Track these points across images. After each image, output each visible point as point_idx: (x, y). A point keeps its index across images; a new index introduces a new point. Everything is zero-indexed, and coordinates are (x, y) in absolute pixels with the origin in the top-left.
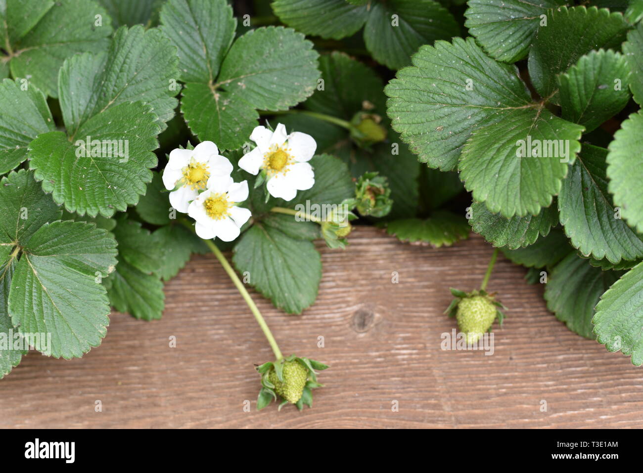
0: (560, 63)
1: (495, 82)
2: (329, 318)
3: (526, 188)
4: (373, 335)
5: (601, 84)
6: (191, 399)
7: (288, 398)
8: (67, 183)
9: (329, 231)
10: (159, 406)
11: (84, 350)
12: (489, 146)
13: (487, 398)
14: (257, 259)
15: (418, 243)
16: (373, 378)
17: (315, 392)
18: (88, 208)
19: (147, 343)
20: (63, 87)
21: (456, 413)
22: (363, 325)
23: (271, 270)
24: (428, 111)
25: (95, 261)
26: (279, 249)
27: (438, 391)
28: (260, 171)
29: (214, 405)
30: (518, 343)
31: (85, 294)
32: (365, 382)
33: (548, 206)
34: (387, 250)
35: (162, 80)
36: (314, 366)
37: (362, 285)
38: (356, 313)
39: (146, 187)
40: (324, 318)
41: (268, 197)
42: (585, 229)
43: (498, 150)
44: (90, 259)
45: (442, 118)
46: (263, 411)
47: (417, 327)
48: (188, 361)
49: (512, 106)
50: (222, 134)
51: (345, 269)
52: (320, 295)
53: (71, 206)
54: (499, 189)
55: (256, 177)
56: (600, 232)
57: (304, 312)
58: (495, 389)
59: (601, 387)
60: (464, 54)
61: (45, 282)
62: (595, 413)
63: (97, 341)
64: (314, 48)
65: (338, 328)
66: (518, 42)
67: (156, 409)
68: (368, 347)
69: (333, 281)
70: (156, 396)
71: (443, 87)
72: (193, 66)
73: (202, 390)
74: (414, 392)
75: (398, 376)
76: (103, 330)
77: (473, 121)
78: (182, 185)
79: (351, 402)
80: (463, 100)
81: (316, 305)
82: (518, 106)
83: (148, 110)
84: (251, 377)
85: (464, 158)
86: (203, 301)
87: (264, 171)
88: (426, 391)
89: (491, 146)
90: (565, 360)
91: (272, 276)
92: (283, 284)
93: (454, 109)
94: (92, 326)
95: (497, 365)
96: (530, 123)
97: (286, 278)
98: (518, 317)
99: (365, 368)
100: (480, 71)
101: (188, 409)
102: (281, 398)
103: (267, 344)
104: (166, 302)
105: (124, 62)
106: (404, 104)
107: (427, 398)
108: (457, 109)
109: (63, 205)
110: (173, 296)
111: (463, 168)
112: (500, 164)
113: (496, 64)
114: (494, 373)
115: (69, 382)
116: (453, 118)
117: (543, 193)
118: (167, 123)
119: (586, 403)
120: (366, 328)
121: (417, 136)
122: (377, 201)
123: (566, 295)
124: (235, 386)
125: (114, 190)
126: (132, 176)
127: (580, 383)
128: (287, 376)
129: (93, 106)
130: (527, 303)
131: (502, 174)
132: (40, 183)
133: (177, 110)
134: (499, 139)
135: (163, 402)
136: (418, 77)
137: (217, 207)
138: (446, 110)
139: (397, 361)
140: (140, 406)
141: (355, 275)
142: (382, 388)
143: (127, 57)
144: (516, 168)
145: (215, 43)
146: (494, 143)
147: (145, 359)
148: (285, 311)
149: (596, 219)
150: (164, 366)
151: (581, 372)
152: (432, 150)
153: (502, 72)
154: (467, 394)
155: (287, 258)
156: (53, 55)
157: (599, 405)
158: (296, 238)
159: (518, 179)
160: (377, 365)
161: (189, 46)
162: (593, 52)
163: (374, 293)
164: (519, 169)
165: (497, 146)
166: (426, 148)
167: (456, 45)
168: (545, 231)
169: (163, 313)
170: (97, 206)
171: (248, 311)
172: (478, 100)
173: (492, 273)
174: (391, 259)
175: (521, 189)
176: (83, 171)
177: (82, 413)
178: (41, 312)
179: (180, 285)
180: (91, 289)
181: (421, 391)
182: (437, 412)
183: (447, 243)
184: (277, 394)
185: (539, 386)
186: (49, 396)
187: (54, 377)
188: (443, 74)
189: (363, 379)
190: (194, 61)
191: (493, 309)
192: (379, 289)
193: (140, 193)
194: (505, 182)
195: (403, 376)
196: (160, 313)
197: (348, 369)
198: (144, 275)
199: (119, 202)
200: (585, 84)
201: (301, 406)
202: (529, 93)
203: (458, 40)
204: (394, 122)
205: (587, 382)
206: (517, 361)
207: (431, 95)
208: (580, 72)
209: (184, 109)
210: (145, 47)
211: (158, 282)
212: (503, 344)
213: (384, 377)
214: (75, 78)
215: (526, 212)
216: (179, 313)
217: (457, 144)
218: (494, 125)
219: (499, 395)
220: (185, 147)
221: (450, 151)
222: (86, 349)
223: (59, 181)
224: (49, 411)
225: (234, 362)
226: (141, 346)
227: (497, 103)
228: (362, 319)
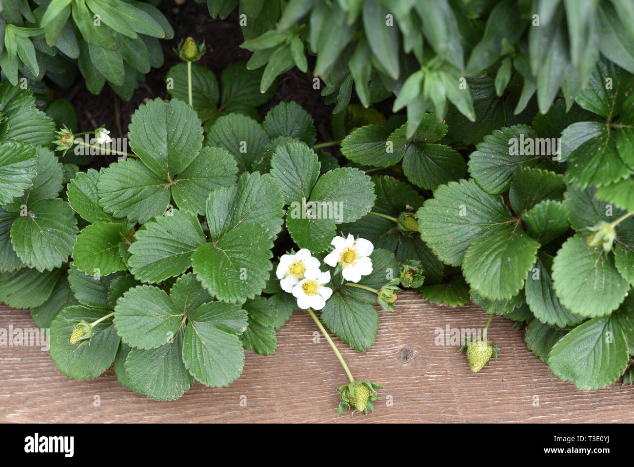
0: (528, 197)
1: (488, 207)
2: (384, 354)
3: (503, 283)
4: (412, 365)
5: (550, 219)
6: (296, 407)
7: (358, 408)
8: (217, 282)
9: (382, 299)
10: (275, 412)
11: (229, 381)
12: (482, 253)
13: (487, 407)
14: (336, 317)
15: (441, 305)
16: (413, 394)
17: (375, 403)
18: (231, 298)
19: (266, 370)
20: (209, 211)
21: (466, 416)
22: (406, 358)
23: (345, 323)
24: (444, 228)
25: (234, 324)
26: (351, 309)
27: (455, 402)
28: (338, 264)
29: (310, 411)
30: (508, 370)
31: (229, 346)
32: (408, 396)
33: (516, 295)
34: (422, 307)
35: (273, 207)
36: (373, 386)
37: (405, 331)
38: (402, 350)
39: (265, 283)
40: (381, 354)
41: (343, 280)
42: (543, 306)
43: (487, 257)
44: (231, 323)
45: (453, 232)
46: (341, 415)
47: (441, 359)
48: (293, 382)
49: (499, 222)
50: (313, 240)
51: (394, 320)
52: (378, 338)
53: (220, 297)
54: (486, 282)
55: (335, 268)
56: (552, 308)
57: (367, 350)
58: (491, 401)
59: (561, 400)
60: (467, 190)
61: (204, 339)
62: (557, 417)
63: (237, 376)
64: (371, 180)
65: (390, 360)
66: (502, 181)
67: (273, 414)
68: (410, 373)
69: (387, 328)
70: (273, 405)
71: (453, 213)
72: (293, 193)
73: (303, 401)
74: (439, 402)
75: (429, 392)
76: (240, 369)
77: (473, 234)
78: (288, 275)
79: (399, 409)
80: (467, 220)
81: (375, 345)
82: (503, 222)
83: (265, 230)
84: (334, 393)
85: (466, 261)
86: (302, 342)
87: (340, 264)
88: (447, 402)
89: (482, 254)
90: (538, 382)
91: (346, 327)
92: (354, 332)
93: (460, 226)
94: (234, 366)
95: (494, 385)
96: (509, 236)
97: (355, 328)
98: (508, 353)
99: (407, 387)
100: (478, 201)
101: (294, 413)
102: (353, 408)
103: (344, 371)
104: (277, 344)
105: (248, 196)
106: (429, 223)
107: (447, 407)
108: (462, 226)
109: (215, 296)
110: (282, 339)
111: (465, 268)
112: (488, 266)
113: (488, 196)
114: (492, 390)
115: (217, 396)
116: (460, 232)
117: (513, 287)
118: (277, 235)
119: (551, 410)
120: (408, 360)
121: (437, 244)
122: (414, 277)
123: (539, 339)
124: (324, 399)
125: (246, 285)
126: (257, 276)
127: (548, 397)
128: (357, 394)
129: (229, 223)
130: (514, 343)
131: (489, 272)
132: (200, 282)
133: (283, 226)
134: (488, 249)
135: (277, 409)
136: (437, 206)
137: (310, 289)
138: (456, 227)
139: (428, 382)
140: (263, 412)
141: (401, 325)
142: (419, 400)
143: (249, 193)
144: (498, 269)
145: (307, 178)
146: (485, 251)
147: (265, 380)
148: (356, 349)
149: (549, 300)
150: (278, 386)
151: (549, 390)
152: (447, 253)
153: (493, 200)
154: (473, 404)
155: (356, 315)
156: (200, 186)
157: (560, 412)
158: (362, 302)
159: (498, 276)
160: (415, 384)
161: (290, 181)
162: (543, 202)
163: (414, 337)
164: (499, 270)
165: (486, 253)
166: (442, 252)
167: (462, 184)
168: (519, 305)
169: (276, 350)
170: (235, 296)
171: (330, 349)
172: (477, 220)
173: (491, 323)
174: (425, 313)
175: (501, 283)
176: (225, 270)
177: (226, 416)
178: (202, 358)
179: (287, 331)
180: (233, 343)
181: (443, 402)
182: (454, 416)
183: (461, 305)
184: (351, 405)
185: (520, 399)
186: (204, 405)
187: (207, 393)
188: (453, 204)
189: (406, 394)
190: (293, 190)
191: (490, 349)
192: (417, 334)
193: (263, 287)
194: (491, 278)
195: (432, 392)
196: (274, 351)
197: (396, 387)
198: (263, 327)
199: (249, 293)
200: (539, 220)
201: (367, 412)
202: (510, 213)
203: (463, 181)
204: (422, 235)
205: (553, 396)
206: (507, 382)
207: (446, 218)
208: (535, 214)
209: (288, 225)
210: (261, 186)
211: (273, 330)
212: (498, 371)
213: (420, 393)
214: (216, 205)
215: (503, 298)
216: (286, 350)
217: (462, 249)
218: (486, 237)
219: (494, 405)
220: (290, 252)
221: (457, 253)
222: (230, 381)
223: (212, 280)
224: (204, 415)
225: (322, 383)
226: (262, 372)
227: (489, 221)
228: (406, 355)
